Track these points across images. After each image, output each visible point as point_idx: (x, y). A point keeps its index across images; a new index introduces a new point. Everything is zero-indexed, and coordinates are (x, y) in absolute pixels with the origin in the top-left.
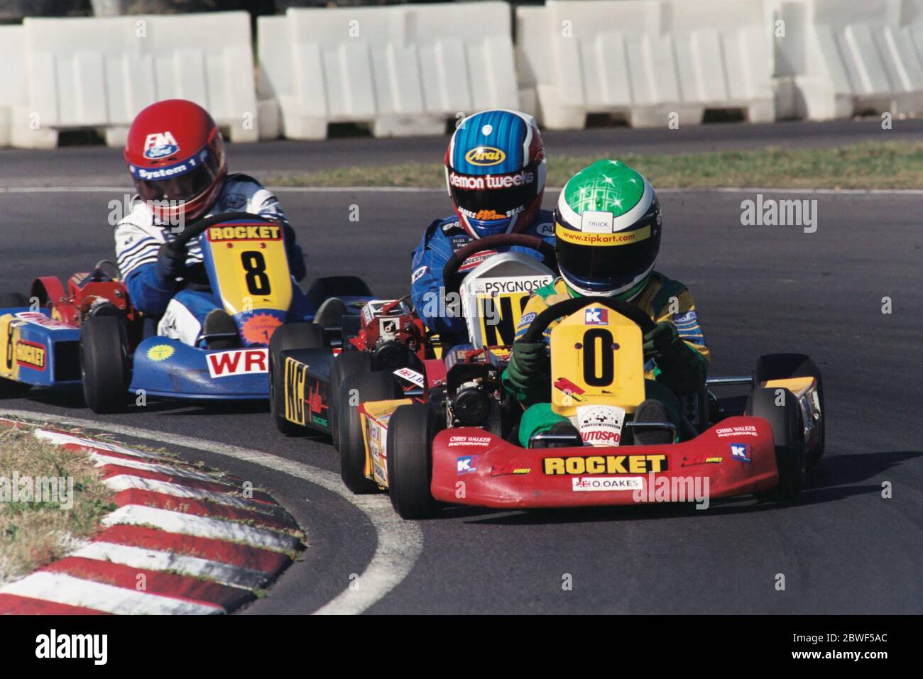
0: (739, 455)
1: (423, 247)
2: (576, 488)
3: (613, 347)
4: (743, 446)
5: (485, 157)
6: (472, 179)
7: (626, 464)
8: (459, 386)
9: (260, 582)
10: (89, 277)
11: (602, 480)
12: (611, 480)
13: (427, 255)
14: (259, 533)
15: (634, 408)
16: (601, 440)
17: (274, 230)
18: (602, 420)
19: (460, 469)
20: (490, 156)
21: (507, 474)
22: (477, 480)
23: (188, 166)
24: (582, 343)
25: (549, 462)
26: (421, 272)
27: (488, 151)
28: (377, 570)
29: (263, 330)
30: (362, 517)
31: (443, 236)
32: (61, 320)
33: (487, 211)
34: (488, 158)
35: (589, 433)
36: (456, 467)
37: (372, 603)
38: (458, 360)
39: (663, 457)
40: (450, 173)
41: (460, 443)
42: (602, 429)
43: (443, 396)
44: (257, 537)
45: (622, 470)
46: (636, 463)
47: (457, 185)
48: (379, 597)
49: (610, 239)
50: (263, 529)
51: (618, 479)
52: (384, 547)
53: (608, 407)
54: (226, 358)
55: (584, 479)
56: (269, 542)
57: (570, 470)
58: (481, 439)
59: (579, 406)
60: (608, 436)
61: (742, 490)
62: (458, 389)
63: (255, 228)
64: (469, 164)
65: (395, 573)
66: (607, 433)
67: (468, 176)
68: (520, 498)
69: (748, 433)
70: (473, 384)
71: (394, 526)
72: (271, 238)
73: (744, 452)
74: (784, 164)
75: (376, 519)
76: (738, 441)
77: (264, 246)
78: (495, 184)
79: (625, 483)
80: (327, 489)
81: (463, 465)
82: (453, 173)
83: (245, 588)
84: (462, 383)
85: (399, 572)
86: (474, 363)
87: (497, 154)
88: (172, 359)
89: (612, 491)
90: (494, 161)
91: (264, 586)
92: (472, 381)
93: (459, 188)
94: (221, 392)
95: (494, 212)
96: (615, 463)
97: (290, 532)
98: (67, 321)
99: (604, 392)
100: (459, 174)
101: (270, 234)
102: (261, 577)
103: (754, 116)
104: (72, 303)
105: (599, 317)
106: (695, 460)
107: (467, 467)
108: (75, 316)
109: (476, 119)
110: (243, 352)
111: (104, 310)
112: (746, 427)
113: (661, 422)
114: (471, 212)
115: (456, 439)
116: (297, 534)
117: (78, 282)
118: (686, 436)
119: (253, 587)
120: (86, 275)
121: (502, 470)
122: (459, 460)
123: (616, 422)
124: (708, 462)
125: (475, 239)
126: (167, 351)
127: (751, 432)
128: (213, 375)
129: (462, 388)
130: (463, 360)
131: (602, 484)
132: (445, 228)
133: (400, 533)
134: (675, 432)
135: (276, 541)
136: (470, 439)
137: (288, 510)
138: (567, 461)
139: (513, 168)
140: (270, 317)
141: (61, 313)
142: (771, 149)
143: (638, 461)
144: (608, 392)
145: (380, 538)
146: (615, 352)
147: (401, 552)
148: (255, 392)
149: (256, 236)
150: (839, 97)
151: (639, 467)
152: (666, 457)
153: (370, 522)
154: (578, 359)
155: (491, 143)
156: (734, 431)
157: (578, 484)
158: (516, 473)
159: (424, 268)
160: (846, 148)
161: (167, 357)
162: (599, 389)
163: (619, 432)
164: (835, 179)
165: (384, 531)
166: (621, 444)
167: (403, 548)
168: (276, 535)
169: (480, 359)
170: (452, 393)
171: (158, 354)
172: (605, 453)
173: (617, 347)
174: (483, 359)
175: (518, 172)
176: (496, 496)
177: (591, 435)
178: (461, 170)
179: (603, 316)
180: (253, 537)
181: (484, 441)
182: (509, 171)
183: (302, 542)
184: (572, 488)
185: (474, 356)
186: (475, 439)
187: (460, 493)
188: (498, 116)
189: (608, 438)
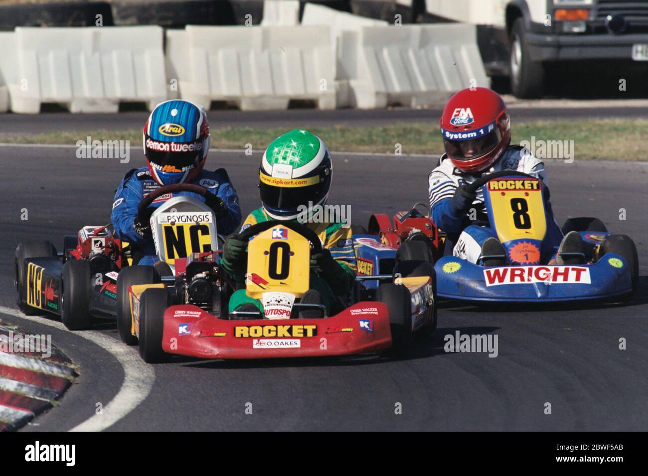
0: (365, 327)
1: (122, 186)
2: (255, 346)
3: (289, 254)
4: (367, 321)
5: (172, 130)
6: (162, 144)
7: (290, 331)
8: (193, 276)
9: (54, 396)
10: (408, 214)
11: (273, 341)
12: (280, 341)
13: (125, 191)
14: (48, 365)
15: (301, 294)
16: (277, 314)
17: (535, 183)
18: (279, 302)
19: (180, 332)
20: (174, 130)
21: (210, 336)
22: (190, 339)
23: (478, 133)
24: (269, 250)
25: (238, 329)
26: (119, 202)
27: (174, 126)
28: (128, 390)
29: (525, 253)
30: (111, 357)
31: (137, 180)
32: (387, 244)
33: (169, 166)
34: (173, 131)
35: (270, 310)
36: (178, 331)
37: (129, 412)
38: (194, 259)
39: (314, 327)
40: (146, 139)
41: (181, 315)
42: (279, 307)
43: (183, 283)
44: (48, 368)
45: (287, 335)
46: (297, 330)
47: (151, 147)
48: (133, 408)
49: (289, 183)
50: (50, 363)
51: (284, 341)
52: (129, 376)
53: (284, 293)
54: (497, 272)
55: (261, 340)
56: (56, 371)
57: (252, 334)
58: (195, 313)
59: (264, 292)
60: (281, 312)
61: (366, 350)
62: (193, 278)
63: (521, 182)
64: (161, 134)
65: (140, 393)
66: (282, 310)
67: (160, 142)
68: (218, 352)
69: (371, 313)
70: (203, 275)
71: (133, 363)
72: (532, 189)
73: (368, 325)
74: (349, 136)
75: (121, 358)
76: (364, 318)
77: (527, 194)
78: (177, 148)
79: (289, 343)
80: (84, 339)
81: (182, 330)
82: (149, 139)
83: (45, 400)
84: (196, 274)
85: (142, 392)
86: (205, 261)
87: (180, 129)
88: (459, 272)
89: (280, 348)
90: (177, 133)
91: (57, 399)
92: (202, 273)
93: (152, 149)
94: (493, 296)
95: (174, 167)
96: (283, 330)
97: (69, 365)
98: (391, 245)
99: (281, 283)
100: (153, 140)
101: (532, 185)
102: (53, 393)
103: (322, 105)
104: (396, 232)
105: (281, 234)
106: (335, 330)
107: (185, 331)
108: (397, 241)
109: (167, 105)
110: (509, 269)
111: (418, 237)
112: (371, 309)
113: (317, 304)
114: (159, 166)
115: (179, 312)
116: (72, 366)
117: (400, 218)
118: (332, 314)
119: (50, 399)
120: (405, 213)
121: (207, 333)
122: (180, 326)
123: (289, 303)
124: (344, 331)
125: (159, 184)
126: (456, 267)
127: (374, 312)
128: (488, 284)
129: (195, 277)
130: (197, 259)
131: (273, 343)
132: (139, 175)
133: (138, 368)
134: (325, 311)
135: (60, 371)
136: (188, 312)
137: (63, 351)
138: (251, 328)
139: (189, 140)
140: (530, 245)
141: (387, 239)
142: (338, 126)
143: (299, 329)
144: (285, 284)
145: (126, 370)
146: (291, 257)
147: (141, 380)
148: (517, 297)
149: (522, 187)
150: (378, 94)
151: (299, 333)
152: (316, 327)
153: (117, 360)
154: (266, 261)
155: (175, 121)
156: (362, 311)
157: (257, 344)
158: (216, 336)
159: (122, 199)
160: (387, 127)
161: (456, 271)
162: (278, 281)
163: (290, 309)
164: (386, 147)
165: (127, 366)
166: (291, 318)
167: (142, 377)
168: (59, 367)
169: (209, 259)
170: (189, 281)
171: (450, 268)
172: (276, 323)
173: (293, 254)
174: (210, 259)
175: (192, 142)
176: (202, 350)
177: (271, 311)
178: (155, 138)
179: (284, 234)
180: (45, 367)
181: (197, 314)
182: (186, 141)
183: (76, 371)
184: (252, 346)
185: (204, 257)
186: (191, 313)
187: (174, 346)
188: (181, 105)
189: (282, 314)
